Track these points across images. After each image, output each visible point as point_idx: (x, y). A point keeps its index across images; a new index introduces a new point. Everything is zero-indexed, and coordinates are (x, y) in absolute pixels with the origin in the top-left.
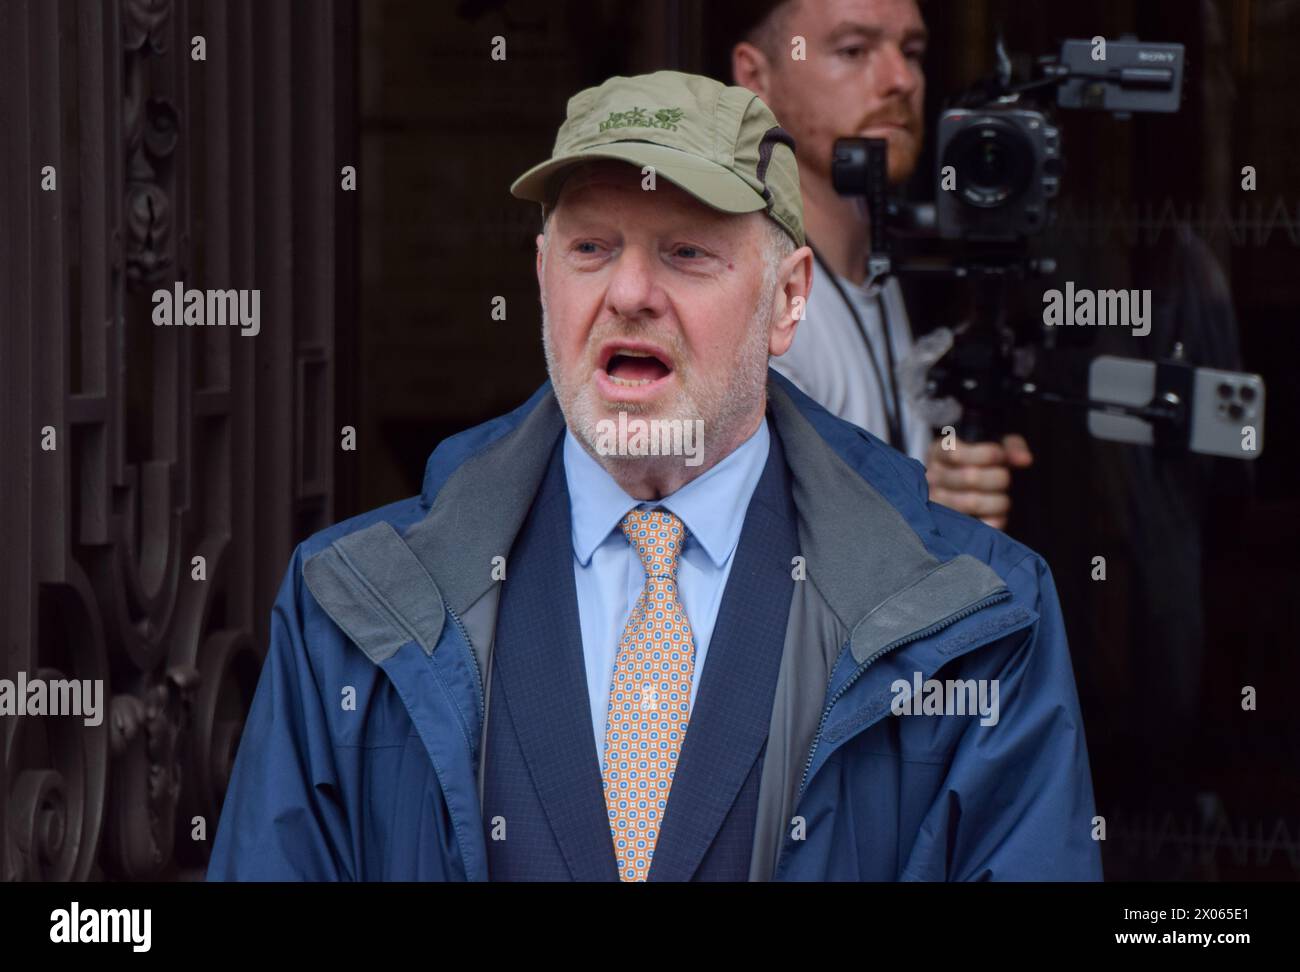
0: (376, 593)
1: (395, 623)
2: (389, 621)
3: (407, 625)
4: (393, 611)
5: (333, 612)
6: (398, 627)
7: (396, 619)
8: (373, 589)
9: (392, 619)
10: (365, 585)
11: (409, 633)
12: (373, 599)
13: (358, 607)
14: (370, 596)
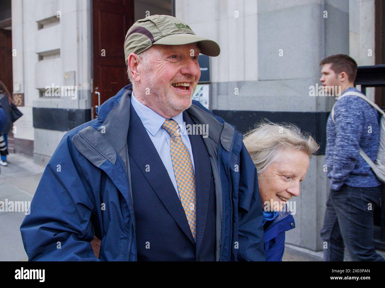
0: (93, 146)
1: (100, 155)
2: (98, 154)
3: (104, 156)
4: (100, 152)
5: (82, 152)
6: (101, 156)
7: (101, 154)
8: (92, 146)
9: (99, 153)
10: (89, 144)
11: (106, 158)
12: (93, 148)
13: (88, 150)
14: (91, 148)
